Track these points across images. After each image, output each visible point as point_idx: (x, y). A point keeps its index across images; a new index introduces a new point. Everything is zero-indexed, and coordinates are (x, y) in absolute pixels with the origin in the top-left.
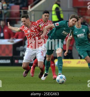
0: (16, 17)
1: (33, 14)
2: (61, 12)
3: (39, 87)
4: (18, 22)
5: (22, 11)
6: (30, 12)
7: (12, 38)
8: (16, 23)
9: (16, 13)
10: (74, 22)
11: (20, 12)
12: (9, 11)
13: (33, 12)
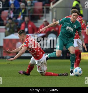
0: (39, 13)
1: (55, 10)
2: (81, 8)
3: (60, 79)
4: (41, 18)
5: (45, 7)
6: (52, 8)
7: (35, 33)
8: (39, 19)
9: (39, 10)
10: (75, 17)
11: (43, 8)
12: (33, 7)
13: (55, 9)
